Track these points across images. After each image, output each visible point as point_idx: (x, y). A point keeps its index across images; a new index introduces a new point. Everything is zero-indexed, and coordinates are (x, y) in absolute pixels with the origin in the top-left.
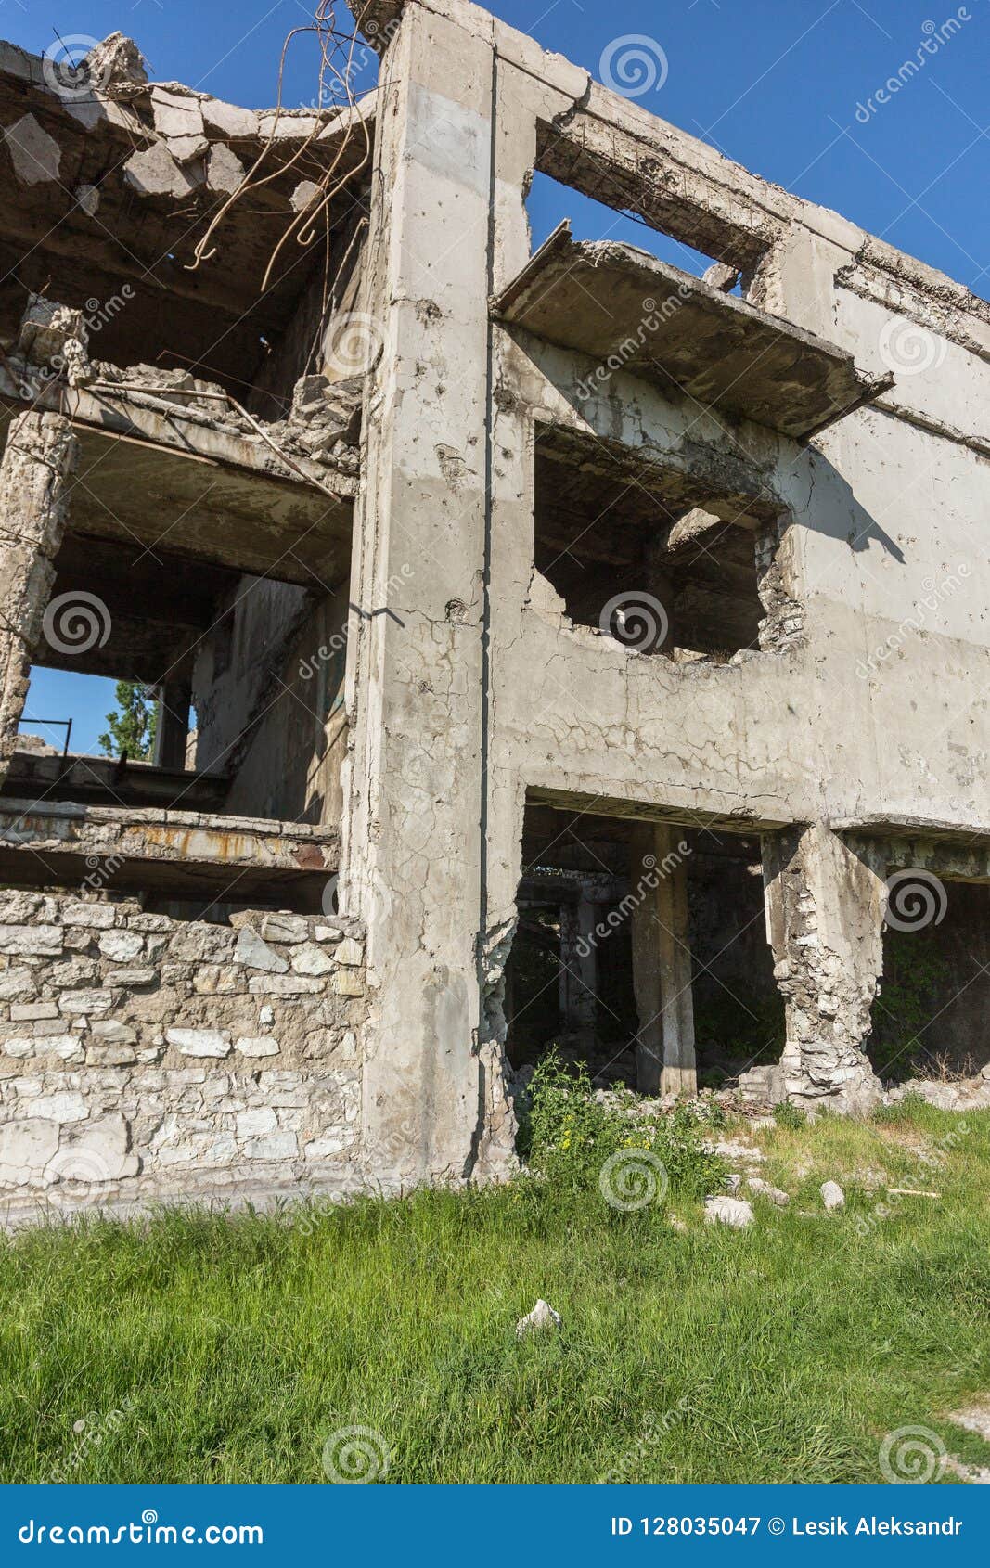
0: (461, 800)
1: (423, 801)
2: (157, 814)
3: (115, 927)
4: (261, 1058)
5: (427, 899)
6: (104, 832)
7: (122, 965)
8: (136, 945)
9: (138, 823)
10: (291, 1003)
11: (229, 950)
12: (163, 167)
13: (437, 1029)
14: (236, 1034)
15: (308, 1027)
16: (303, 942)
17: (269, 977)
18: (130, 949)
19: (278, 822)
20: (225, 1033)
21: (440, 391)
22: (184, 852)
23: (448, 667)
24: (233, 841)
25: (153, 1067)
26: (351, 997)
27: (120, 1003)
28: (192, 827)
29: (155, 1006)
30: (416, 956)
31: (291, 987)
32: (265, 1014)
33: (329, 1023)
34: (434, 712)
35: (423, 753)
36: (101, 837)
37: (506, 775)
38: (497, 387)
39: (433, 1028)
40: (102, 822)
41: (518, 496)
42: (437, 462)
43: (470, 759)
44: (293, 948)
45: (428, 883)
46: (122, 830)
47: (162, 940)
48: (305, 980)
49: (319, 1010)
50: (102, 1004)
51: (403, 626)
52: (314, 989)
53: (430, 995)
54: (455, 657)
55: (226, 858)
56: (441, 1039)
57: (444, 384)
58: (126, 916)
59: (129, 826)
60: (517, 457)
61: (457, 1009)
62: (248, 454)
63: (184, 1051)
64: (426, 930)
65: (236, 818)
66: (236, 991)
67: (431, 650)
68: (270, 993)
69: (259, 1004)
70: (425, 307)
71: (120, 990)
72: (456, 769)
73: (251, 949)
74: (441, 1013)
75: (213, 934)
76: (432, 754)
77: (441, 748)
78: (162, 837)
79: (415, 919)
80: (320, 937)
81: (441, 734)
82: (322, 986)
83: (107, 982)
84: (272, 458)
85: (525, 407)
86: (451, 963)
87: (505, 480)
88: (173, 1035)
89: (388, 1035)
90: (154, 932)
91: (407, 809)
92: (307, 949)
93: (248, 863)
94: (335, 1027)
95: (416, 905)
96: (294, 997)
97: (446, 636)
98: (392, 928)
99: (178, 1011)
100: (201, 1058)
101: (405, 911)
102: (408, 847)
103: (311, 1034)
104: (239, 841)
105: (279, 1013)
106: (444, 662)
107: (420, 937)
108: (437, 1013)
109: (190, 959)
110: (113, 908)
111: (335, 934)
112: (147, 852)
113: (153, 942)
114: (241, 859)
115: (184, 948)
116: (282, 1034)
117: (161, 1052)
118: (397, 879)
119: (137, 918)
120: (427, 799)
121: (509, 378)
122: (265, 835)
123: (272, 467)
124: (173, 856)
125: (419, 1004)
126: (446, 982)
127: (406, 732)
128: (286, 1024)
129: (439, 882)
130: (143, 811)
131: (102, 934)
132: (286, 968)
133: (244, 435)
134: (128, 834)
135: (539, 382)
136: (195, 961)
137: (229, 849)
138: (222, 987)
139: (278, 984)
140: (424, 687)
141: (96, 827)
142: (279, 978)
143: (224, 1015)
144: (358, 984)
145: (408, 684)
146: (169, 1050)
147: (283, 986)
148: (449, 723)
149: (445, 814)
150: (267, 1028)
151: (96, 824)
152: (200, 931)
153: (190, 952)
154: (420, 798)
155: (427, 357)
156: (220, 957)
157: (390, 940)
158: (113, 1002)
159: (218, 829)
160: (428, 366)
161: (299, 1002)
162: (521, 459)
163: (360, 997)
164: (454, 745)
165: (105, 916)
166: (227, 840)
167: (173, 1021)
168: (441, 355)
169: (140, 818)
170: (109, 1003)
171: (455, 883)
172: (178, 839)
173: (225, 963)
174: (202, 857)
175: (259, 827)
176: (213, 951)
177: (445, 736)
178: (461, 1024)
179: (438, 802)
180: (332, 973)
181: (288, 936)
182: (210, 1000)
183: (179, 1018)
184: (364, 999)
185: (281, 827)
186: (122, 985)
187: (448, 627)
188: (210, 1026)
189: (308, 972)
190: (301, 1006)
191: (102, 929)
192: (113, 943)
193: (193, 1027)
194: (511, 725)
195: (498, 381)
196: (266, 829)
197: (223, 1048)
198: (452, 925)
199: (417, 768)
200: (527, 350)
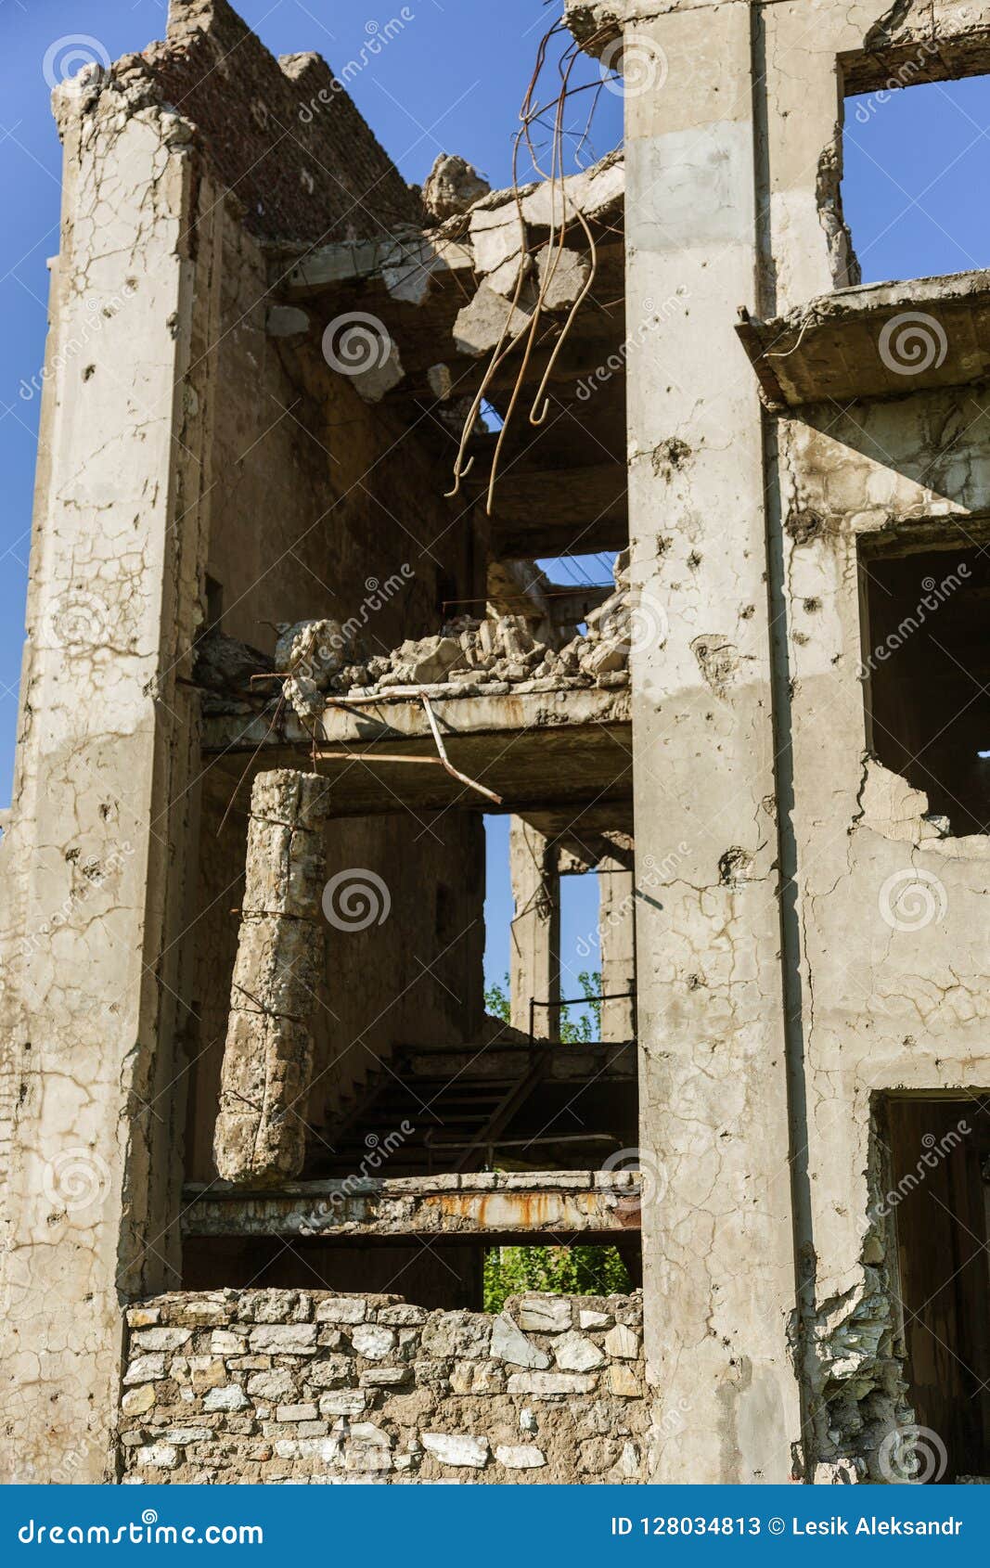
0: (758, 1128)
1: (701, 1137)
2: (449, 1180)
3: (365, 1322)
4: (524, 1470)
5: (715, 1268)
6: (398, 1208)
7: (375, 1363)
8: (386, 1341)
9: (432, 1193)
10: (553, 1406)
11: (484, 1343)
12: (494, 310)
13: (740, 1441)
14: (493, 1441)
15: (580, 1435)
16: (566, 1331)
17: (526, 1374)
18: (380, 1345)
19: (586, 1173)
20: (482, 1439)
21: (696, 561)
22: (481, 1222)
23: (726, 947)
24: (535, 1202)
25: (409, 1474)
26: (629, 1399)
27: (375, 1403)
28: (489, 1191)
29: (408, 1408)
30: (703, 1345)
31: (553, 1386)
32: (525, 1419)
33: (602, 1430)
34: (710, 1013)
35: (697, 1072)
36: (396, 1214)
37: (837, 1081)
38: (791, 511)
39: (734, 1441)
40: (397, 1196)
41: (834, 661)
42: (696, 664)
43: (767, 1068)
44: (556, 1339)
45: (715, 1247)
46: (418, 1202)
47: (412, 1334)
48: (569, 1378)
49: (591, 1414)
50: (357, 1405)
51: (659, 906)
52: (581, 1388)
53: (727, 1394)
54: (737, 931)
55: (528, 1224)
56: (745, 1454)
57: (700, 549)
58: (377, 1309)
59: (424, 1197)
60: (828, 603)
61: (766, 1414)
62: (515, 712)
63: (440, 1458)
64: (715, 1310)
65: (537, 1174)
66: (490, 1391)
67: (700, 928)
68: (530, 1394)
69: (518, 1406)
70: (666, 451)
71: (375, 1390)
72: (748, 1087)
73: (506, 1341)
74: (743, 1421)
75: (465, 1324)
76: (710, 1070)
77: (726, 1061)
78: (457, 1206)
79: (699, 1295)
80: (584, 1325)
81: (722, 1042)
82: (591, 1385)
83: (362, 1383)
84: (543, 707)
85: (838, 521)
86: (754, 1354)
87: (810, 645)
88: (428, 1440)
89: (672, 1448)
90: (405, 1326)
91: (680, 1151)
92: (571, 1339)
93: (556, 1228)
94: (610, 1435)
95: (700, 1277)
96: (557, 1398)
97: (723, 904)
98: (668, 1309)
99: (433, 1413)
100: (459, 1467)
101: (685, 1286)
102: (684, 1201)
103: (584, 1442)
104: (542, 1202)
105: (541, 1417)
106: (722, 941)
107: (707, 1320)
108: (737, 1420)
109: (443, 1355)
110: (363, 1302)
111: (601, 1319)
112: (444, 1225)
113: (406, 1336)
114: (547, 1224)
115: (435, 1343)
116: (548, 1443)
117: (417, 1458)
118: (672, 1245)
119: (385, 1311)
120: (707, 1132)
121: (808, 490)
122: (575, 1191)
123: (547, 717)
124: (471, 1228)
125: (713, 1410)
126: (748, 1380)
127: (672, 1049)
128: (551, 1430)
129: (731, 1244)
130: (434, 1179)
131: (354, 1330)
132: (546, 1364)
133: (515, 686)
134: (424, 1207)
135: (862, 472)
136: (448, 1357)
137: (531, 1213)
138: (477, 1386)
139: (539, 1383)
140: (695, 983)
141: (392, 1202)
142: (540, 1375)
143: (482, 1418)
144: (635, 1382)
145: (672, 983)
146: (425, 1456)
147: (543, 1385)
148: (733, 1025)
149: (737, 1152)
150: (528, 1436)
151: (391, 1198)
152: (449, 1323)
153: (441, 1345)
154: (696, 1134)
155: (672, 521)
156: (473, 1352)
157: (666, 1325)
158: (368, 1404)
159: (517, 1189)
160: (674, 534)
161: (564, 1404)
162: (836, 605)
163: (640, 1398)
164: (741, 1053)
165: (355, 1311)
166: (528, 1202)
167: (428, 1425)
168: (691, 509)
169: (433, 1187)
170: (363, 1404)
171: (755, 1245)
172: (473, 1206)
173: (480, 1357)
174: (502, 1227)
175: (564, 1183)
176: (466, 1344)
177: (728, 1043)
178: (774, 1435)
179: (725, 1135)
180: (604, 1368)
181: (547, 1324)
182: (465, 1402)
183: (435, 1420)
184: (643, 1402)
185: (592, 1178)
186: (374, 1385)
187: (724, 891)
188: (466, 1430)
189: (571, 1367)
190: (567, 1409)
191: (353, 1325)
192: (364, 1339)
193: (448, 1432)
194: (842, 1005)
195: (790, 501)
196: (572, 1183)
197: (479, 1457)
198: (753, 1301)
199: (691, 1094)
200: (836, 433)
